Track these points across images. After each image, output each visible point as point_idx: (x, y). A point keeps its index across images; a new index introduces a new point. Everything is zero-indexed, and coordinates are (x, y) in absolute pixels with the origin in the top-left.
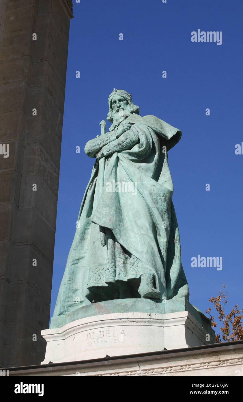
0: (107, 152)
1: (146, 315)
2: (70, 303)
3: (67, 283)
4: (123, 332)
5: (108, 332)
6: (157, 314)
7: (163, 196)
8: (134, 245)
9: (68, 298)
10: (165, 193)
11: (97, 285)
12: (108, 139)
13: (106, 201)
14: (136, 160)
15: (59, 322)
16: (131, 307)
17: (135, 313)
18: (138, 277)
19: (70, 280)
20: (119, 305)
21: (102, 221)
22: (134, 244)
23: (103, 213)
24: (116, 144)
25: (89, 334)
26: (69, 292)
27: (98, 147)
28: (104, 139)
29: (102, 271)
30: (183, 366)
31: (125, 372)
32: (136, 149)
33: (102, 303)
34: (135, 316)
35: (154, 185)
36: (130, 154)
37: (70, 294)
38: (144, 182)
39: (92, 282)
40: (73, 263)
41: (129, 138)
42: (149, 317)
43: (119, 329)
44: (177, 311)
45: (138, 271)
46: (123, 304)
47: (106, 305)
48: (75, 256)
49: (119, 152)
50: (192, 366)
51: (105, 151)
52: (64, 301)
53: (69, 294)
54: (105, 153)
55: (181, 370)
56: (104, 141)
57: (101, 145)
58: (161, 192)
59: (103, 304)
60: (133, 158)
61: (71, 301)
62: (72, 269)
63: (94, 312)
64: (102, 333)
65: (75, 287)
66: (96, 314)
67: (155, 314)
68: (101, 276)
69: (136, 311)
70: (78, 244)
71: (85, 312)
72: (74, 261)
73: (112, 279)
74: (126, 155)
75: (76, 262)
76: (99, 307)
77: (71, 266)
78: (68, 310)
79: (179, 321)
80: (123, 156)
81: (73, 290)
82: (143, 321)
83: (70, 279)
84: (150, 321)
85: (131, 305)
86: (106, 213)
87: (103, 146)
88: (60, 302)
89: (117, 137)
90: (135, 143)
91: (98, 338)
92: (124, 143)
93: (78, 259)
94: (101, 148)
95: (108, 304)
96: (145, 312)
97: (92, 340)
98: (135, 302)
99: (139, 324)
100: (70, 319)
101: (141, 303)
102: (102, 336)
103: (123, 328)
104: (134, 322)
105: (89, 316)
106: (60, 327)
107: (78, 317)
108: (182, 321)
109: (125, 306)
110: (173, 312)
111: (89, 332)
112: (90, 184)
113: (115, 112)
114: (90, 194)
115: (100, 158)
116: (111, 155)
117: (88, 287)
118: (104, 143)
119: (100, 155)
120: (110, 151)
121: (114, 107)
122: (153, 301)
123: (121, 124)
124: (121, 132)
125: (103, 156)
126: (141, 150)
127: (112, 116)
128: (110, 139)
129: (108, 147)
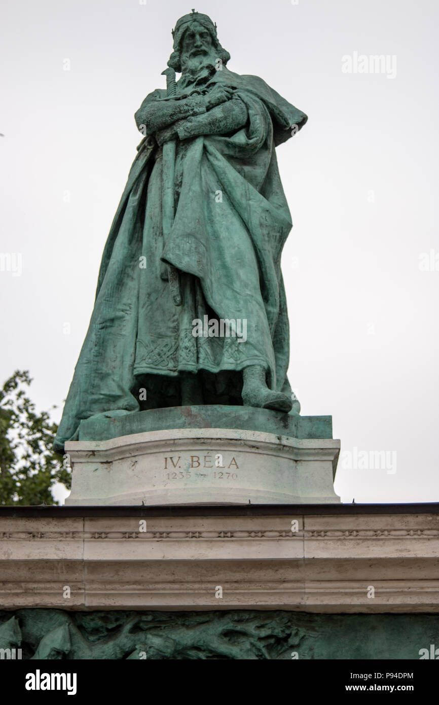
0: (186, 134)
1: (273, 438)
2: (95, 397)
3: (94, 361)
4: (233, 463)
5: (207, 459)
6: (289, 437)
7: (279, 232)
8: (233, 312)
10: (282, 228)
11: (155, 372)
12: (190, 108)
13: (190, 225)
15: (96, 429)
16: (247, 421)
17: (257, 433)
18: (239, 368)
19: (98, 356)
20: (226, 415)
21: (184, 262)
22: (232, 310)
23: (183, 247)
24: (207, 121)
25: (169, 460)
26: (95, 377)
27: (169, 120)
28: (182, 108)
29: (164, 349)
30: (379, 532)
31: (276, 531)
32: (240, 138)
33: (195, 407)
34: (257, 437)
35: (267, 211)
36: (228, 144)
37: (97, 381)
39: (146, 365)
40: (104, 325)
41: (231, 116)
42: (277, 441)
43: (226, 457)
45: (238, 359)
46: (233, 415)
47: (203, 412)
48: (107, 313)
49: (206, 136)
50: (393, 533)
51: (181, 130)
52: (86, 391)
53: (94, 380)
54: (182, 134)
55: (375, 537)
56: (182, 112)
58: (277, 224)
59: (197, 411)
60: (232, 153)
61: (96, 394)
62: (102, 336)
63: (179, 422)
64: (195, 459)
65: (105, 369)
66: (184, 426)
67: (287, 437)
68: (163, 356)
69: (256, 428)
70: (113, 292)
71: (160, 419)
72: (105, 321)
73: (193, 367)
74: (220, 146)
75: (108, 324)
76: (189, 414)
77: (100, 331)
78: (90, 407)
79: (324, 454)
80: (216, 146)
81: (102, 375)
82: (268, 447)
83: (98, 354)
84: (281, 448)
85: (246, 417)
86: (190, 249)
87: (178, 120)
88: (79, 393)
89: (208, 109)
90: (240, 126)
91: (189, 468)
92: (222, 124)
93: (112, 320)
94: (173, 123)
95: (207, 410)
96: (270, 432)
97: (177, 470)
98: (253, 414)
99: (260, 451)
100: (120, 428)
101: (263, 416)
102: (196, 464)
103: (234, 454)
104: (253, 447)
105: (173, 427)
106: (101, 440)
107: (143, 426)
108: (329, 454)
109: (237, 418)
110: (312, 438)
111: (168, 455)
112: (134, 184)
113: (188, 55)
114: (136, 203)
115: (165, 142)
116: (190, 140)
117: (136, 372)
118: (181, 116)
119: (167, 134)
120: (192, 133)
121: (188, 45)
122: (280, 415)
123: (214, 84)
124: (217, 102)
125: (175, 138)
126: (251, 141)
127: (179, 61)
128: (195, 110)
129: (189, 124)
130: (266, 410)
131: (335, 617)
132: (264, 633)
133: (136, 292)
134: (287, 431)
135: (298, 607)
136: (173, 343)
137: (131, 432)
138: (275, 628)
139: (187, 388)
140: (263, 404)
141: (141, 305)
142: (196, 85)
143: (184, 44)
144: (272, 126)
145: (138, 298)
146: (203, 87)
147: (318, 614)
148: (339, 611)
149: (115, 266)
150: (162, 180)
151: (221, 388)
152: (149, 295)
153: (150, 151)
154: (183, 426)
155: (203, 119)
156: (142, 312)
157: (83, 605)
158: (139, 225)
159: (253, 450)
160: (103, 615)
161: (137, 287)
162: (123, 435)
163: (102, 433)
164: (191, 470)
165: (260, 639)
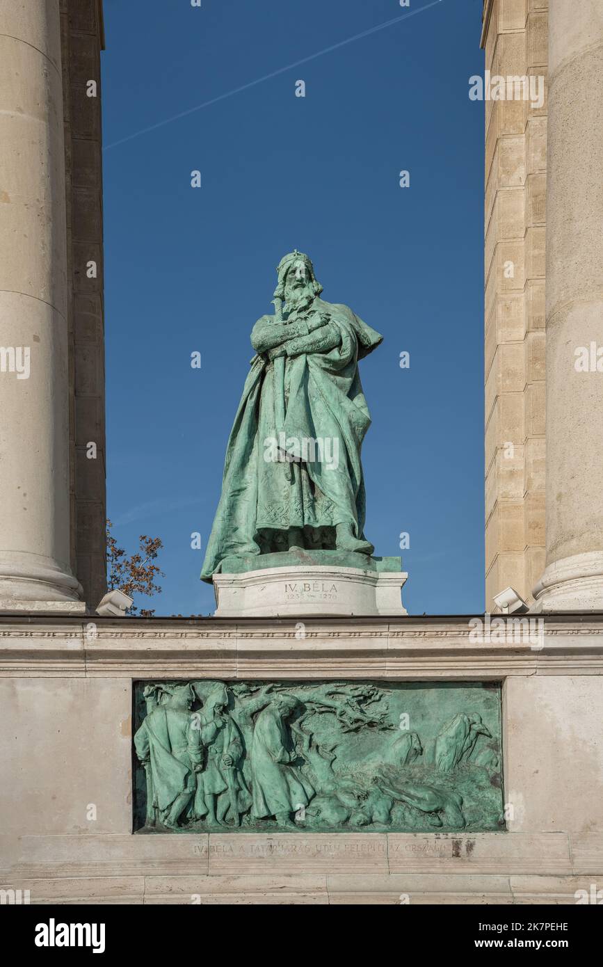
0: (292, 351)
1: (360, 572)
2: (229, 543)
3: (227, 519)
4: (334, 588)
5: (316, 585)
6: (371, 572)
7: (362, 427)
8: (328, 485)
9: (227, 537)
10: (364, 423)
11: (272, 527)
12: (296, 331)
13: (298, 422)
14: (334, 371)
16: (343, 560)
17: (351, 568)
18: (334, 524)
20: (327, 557)
24: (309, 342)
25: (288, 586)
26: (227, 530)
27: (279, 340)
28: (290, 331)
29: (278, 511)
32: (335, 355)
34: (351, 571)
35: (354, 411)
36: (325, 360)
37: (230, 533)
38: (342, 404)
39: (265, 522)
40: (233, 494)
41: (328, 337)
42: (364, 574)
43: (329, 584)
44: (392, 571)
45: (333, 518)
46: (333, 556)
48: (233, 485)
49: (308, 353)
51: (290, 348)
52: (223, 540)
53: (227, 532)
54: (289, 351)
56: (290, 334)
57: (284, 338)
58: (360, 421)
62: (232, 502)
63: (294, 561)
64: (307, 586)
65: (235, 524)
69: (349, 565)
70: (239, 470)
71: (280, 559)
72: (234, 491)
73: (301, 523)
74: (319, 361)
75: (236, 493)
76: (302, 556)
77: (229, 498)
78: (226, 551)
79: (396, 582)
80: (315, 361)
81: (233, 529)
82: (358, 578)
83: (230, 514)
84: (365, 578)
85: (342, 558)
87: (286, 341)
88: (217, 541)
89: (310, 332)
90: (335, 345)
91: (303, 591)
92: (321, 344)
93: (239, 491)
94: (283, 343)
95: (315, 553)
96: (359, 568)
97: (294, 593)
98: (347, 556)
99: (352, 580)
100: (251, 565)
101: (355, 558)
102: (307, 589)
103: (334, 583)
104: (348, 577)
105: (291, 565)
106: (237, 573)
107: (268, 564)
108: (398, 582)
109: (337, 558)
110: (386, 571)
111: (288, 583)
112: (251, 390)
113: (291, 287)
114: (253, 405)
115: (276, 357)
116: (294, 356)
117: (258, 527)
118: (289, 337)
119: (277, 351)
120: (298, 351)
121: (291, 279)
122: (366, 556)
123: (314, 311)
124: (317, 326)
125: (285, 355)
126: (342, 357)
127: (283, 292)
128: (300, 332)
129: (295, 344)
130: (357, 553)
131: (403, 684)
132: (357, 693)
133: (255, 470)
134: (370, 567)
135: (380, 678)
136: (285, 507)
137: (260, 568)
138: (364, 689)
139: (292, 537)
140: (354, 549)
141: (260, 481)
142: (298, 312)
143: (287, 278)
144: (357, 345)
145: (257, 474)
146: (303, 314)
147: (391, 682)
148: (405, 680)
149: (239, 452)
150: (274, 387)
151: (317, 537)
152: (266, 473)
153: (262, 365)
154: (297, 564)
155: (307, 339)
156: (260, 485)
157: (235, 677)
158: (255, 421)
159: (349, 580)
160: (247, 683)
161: (255, 466)
162: (253, 570)
163: (238, 568)
164: (304, 593)
165: (353, 697)
